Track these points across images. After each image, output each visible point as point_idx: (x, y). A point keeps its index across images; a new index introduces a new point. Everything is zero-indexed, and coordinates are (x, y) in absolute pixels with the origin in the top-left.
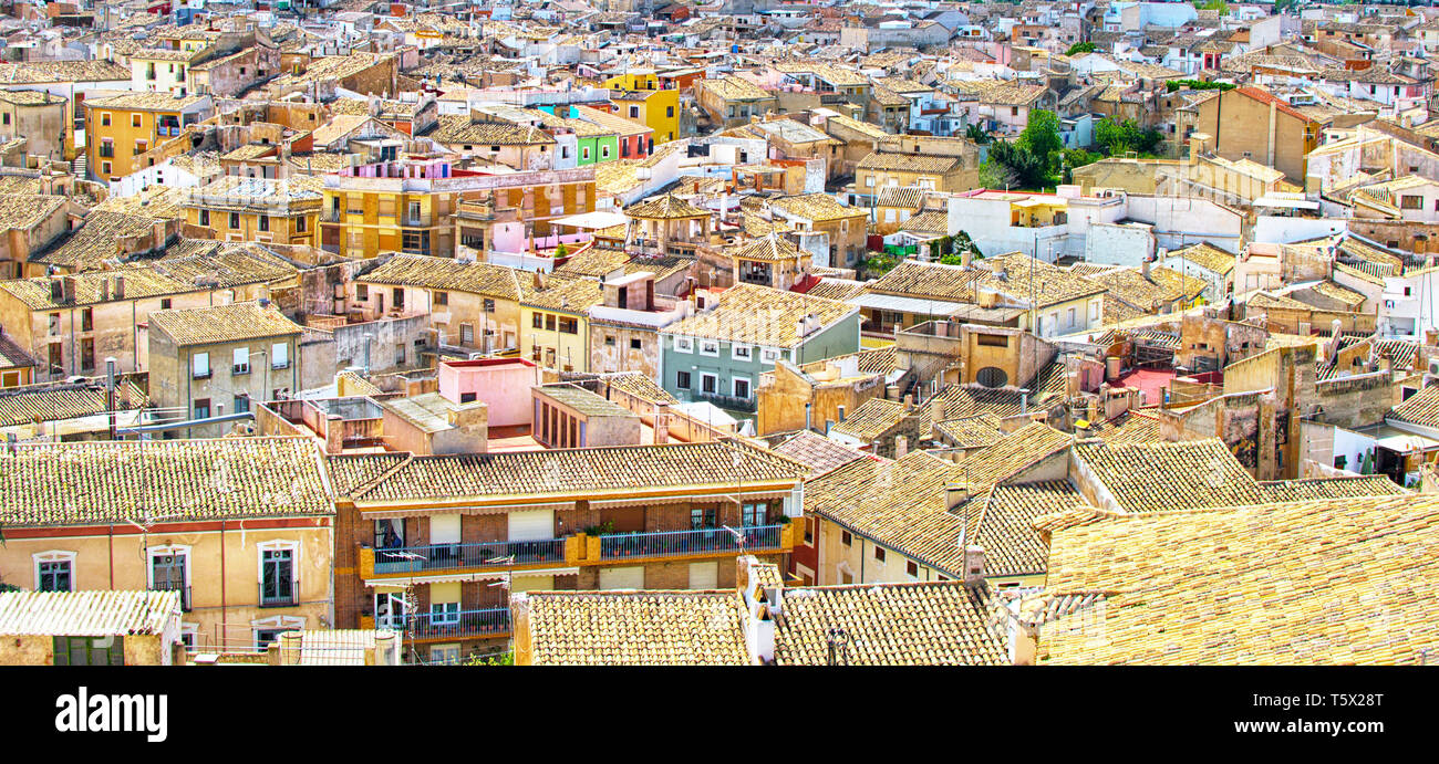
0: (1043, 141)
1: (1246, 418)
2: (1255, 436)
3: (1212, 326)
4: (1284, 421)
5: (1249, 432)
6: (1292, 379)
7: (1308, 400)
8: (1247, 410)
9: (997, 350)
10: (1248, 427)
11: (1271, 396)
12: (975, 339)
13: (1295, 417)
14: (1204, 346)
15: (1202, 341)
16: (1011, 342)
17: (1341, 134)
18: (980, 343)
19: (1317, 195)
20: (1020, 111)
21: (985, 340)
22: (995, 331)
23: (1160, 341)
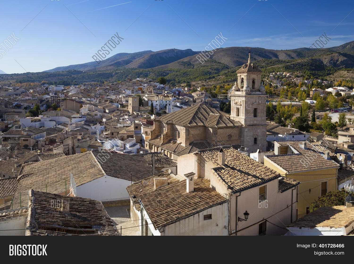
0: (38, 108)
1: (67, 148)
2: (68, 150)
3: (62, 135)
4: (73, 148)
5: (67, 150)
6: (74, 141)
7: (76, 145)
8: (67, 147)
9: (27, 142)
10: (67, 149)
11: (70, 144)
12: (23, 140)
13: (75, 147)
14: (61, 138)
15: (61, 137)
16: (29, 140)
17: (85, 105)
18: (24, 141)
19: (81, 115)
20: (33, 104)
21: (24, 140)
22: (26, 139)
23: (55, 138)
